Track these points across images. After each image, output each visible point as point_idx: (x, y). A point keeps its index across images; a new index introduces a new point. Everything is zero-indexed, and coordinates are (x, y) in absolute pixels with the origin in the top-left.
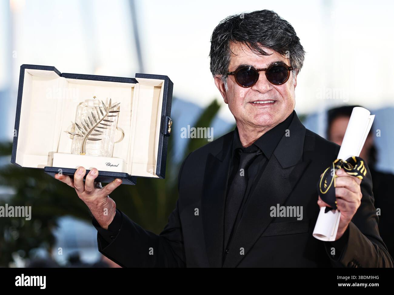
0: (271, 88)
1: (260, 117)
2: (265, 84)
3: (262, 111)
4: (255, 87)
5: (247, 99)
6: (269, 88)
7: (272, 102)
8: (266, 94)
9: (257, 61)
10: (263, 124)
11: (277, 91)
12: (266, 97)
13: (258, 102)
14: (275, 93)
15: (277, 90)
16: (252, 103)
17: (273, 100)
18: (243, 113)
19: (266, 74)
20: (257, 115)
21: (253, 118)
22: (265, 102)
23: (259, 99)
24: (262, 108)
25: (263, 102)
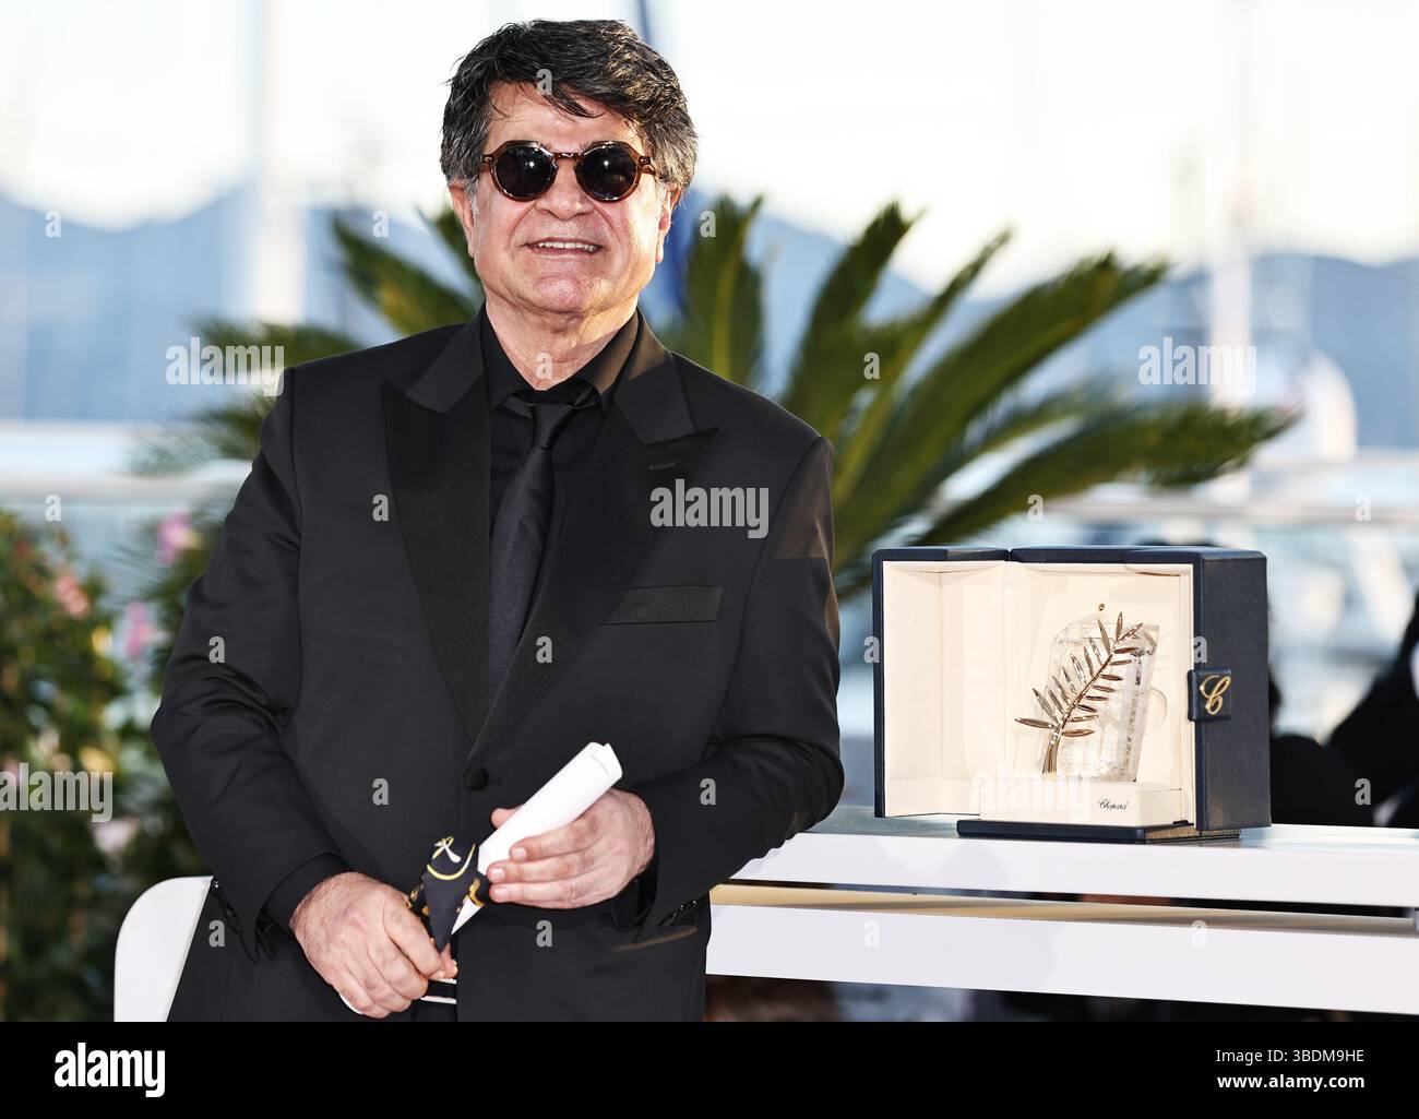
0: (587, 207)
1: (550, 284)
2: (569, 193)
3: (556, 268)
4: (543, 203)
5: (521, 236)
6: (579, 207)
7: (586, 247)
8: (571, 223)
9: (559, 135)
10: (557, 305)
11: (604, 220)
12: (570, 230)
13: (548, 245)
14: (597, 224)
15: (605, 217)
16: (532, 245)
17: (590, 244)
18: (509, 270)
19: (577, 170)
20: (543, 278)
21: (531, 285)
22: (568, 246)
23: (552, 236)
24: (558, 260)
25: (561, 245)
